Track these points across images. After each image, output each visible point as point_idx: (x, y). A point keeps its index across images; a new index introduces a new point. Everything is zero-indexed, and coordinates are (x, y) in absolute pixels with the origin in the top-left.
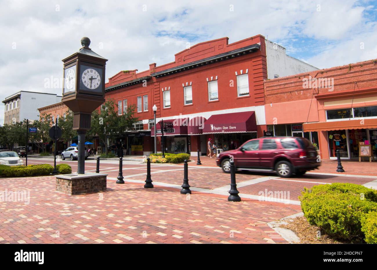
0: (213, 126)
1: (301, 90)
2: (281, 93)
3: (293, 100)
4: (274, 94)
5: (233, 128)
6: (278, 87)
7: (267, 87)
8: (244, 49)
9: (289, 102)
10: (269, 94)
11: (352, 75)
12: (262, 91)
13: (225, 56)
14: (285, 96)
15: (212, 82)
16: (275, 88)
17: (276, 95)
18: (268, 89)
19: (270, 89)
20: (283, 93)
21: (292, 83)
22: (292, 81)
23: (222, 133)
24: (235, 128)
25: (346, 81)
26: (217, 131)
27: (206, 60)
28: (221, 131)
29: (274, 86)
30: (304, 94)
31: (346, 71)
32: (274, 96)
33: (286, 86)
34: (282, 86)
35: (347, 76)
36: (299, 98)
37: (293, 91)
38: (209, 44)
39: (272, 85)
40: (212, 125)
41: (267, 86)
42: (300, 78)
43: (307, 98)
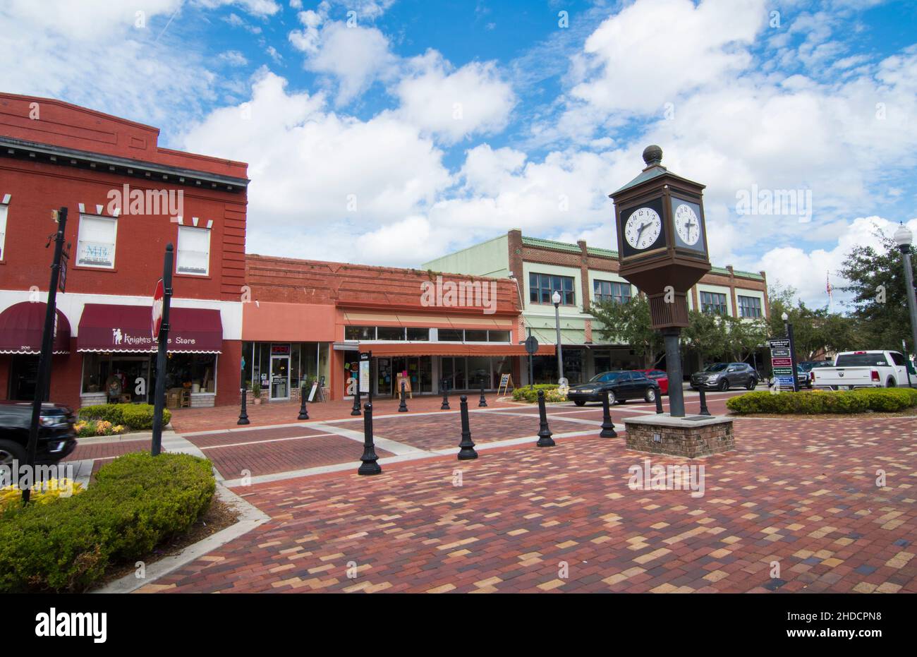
0: (123, 334)
1: (314, 288)
2: (279, 285)
3: (298, 301)
4: (265, 285)
5: (186, 342)
6: (274, 274)
7: (251, 268)
8: (217, 178)
9: (290, 304)
10: (255, 282)
11: (381, 282)
12: (239, 273)
13: (163, 171)
14: (285, 291)
15: (100, 218)
16: (268, 273)
17: (269, 288)
18: (252, 272)
19: (257, 272)
20: (283, 286)
21: (299, 272)
22: (300, 270)
23: (151, 351)
24: (193, 341)
25: (373, 288)
26: (134, 346)
27: (95, 157)
28: (149, 348)
29: (267, 270)
30: (316, 295)
31: (374, 274)
32: (264, 287)
33: (289, 275)
34: (282, 274)
35: (376, 281)
36: (309, 300)
37: (300, 287)
38: (99, 119)
39: (263, 267)
40: (119, 330)
41: (251, 266)
42: (312, 268)
43: (320, 302)
